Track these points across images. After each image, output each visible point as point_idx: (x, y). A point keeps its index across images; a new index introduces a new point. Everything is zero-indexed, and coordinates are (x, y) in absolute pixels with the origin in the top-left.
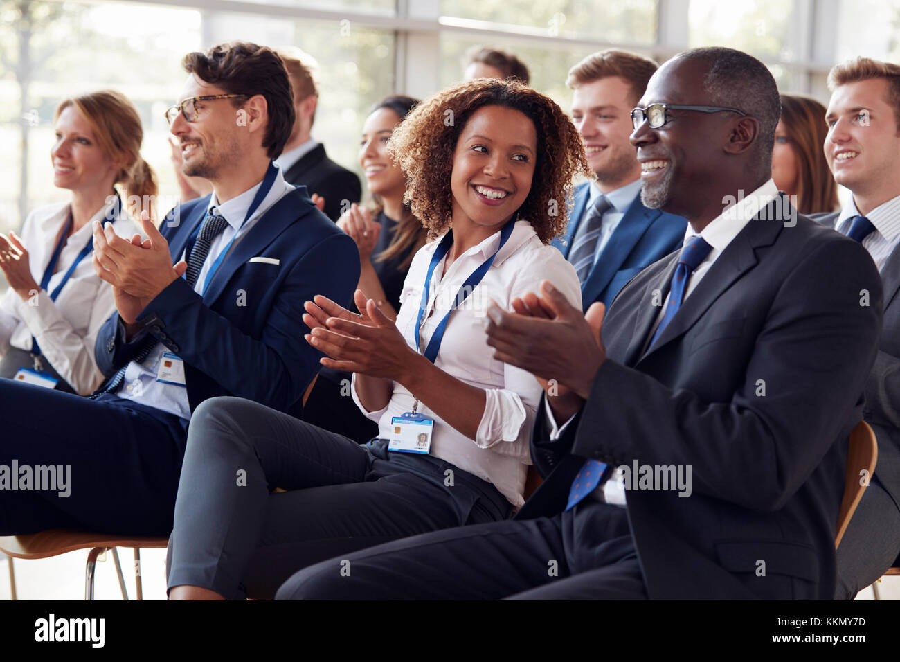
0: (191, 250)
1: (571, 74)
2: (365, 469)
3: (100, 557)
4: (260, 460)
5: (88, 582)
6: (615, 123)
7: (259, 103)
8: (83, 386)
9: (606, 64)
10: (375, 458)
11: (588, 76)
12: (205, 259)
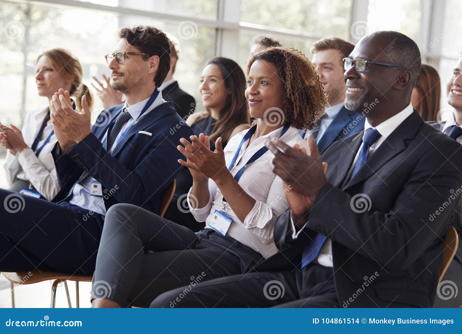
0: (112, 129)
1: (313, 45)
2: (196, 243)
3: (59, 285)
4: (140, 235)
5: (53, 297)
6: (332, 72)
7: (155, 60)
8: (48, 196)
9: (332, 43)
10: (201, 237)
11: (321, 47)
12: (118, 134)
